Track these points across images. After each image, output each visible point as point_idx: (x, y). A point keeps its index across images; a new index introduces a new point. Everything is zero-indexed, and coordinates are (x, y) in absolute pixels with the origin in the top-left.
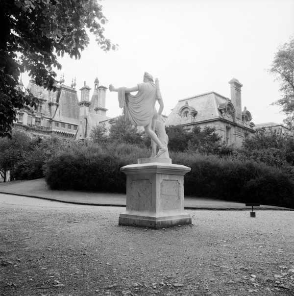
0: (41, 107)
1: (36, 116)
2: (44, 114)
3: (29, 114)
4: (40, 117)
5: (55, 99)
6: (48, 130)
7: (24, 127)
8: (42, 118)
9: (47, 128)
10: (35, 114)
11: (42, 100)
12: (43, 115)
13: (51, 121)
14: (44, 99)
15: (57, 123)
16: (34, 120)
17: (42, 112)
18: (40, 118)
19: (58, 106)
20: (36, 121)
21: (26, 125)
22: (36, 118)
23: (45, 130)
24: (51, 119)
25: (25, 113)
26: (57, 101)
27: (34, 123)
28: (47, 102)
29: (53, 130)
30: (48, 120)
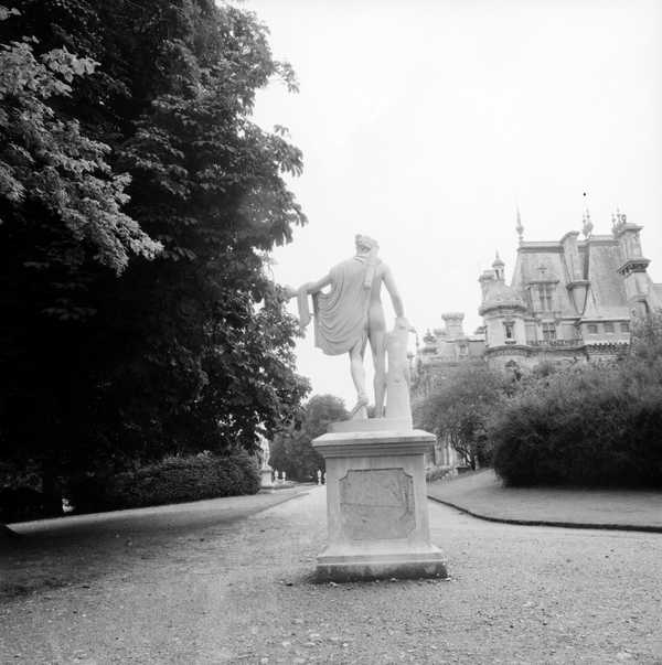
0: (549, 298)
1: (544, 321)
2: (560, 313)
3: (526, 320)
4: (552, 320)
5: (579, 272)
6: (574, 346)
7: (522, 349)
8: (557, 322)
9: (572, 342)
10: (539, 316)
11: (549, 283)
12: (557, 316)
13: (578, 323)
14: (553, 280)
15: (593, 325)
16: (540, 329)
17: (555, 307)
18: (551, 324)
19: (587, 286)
20: (544, 332)
21: (525, 344)
22: (545, 324)
23: (569, 347)
24: (578, 319)
25: (517, 320)
26: (586, 277)
27: (541, 337)
28: (563, 283)
29: (587, 343)
30: (573, 322)
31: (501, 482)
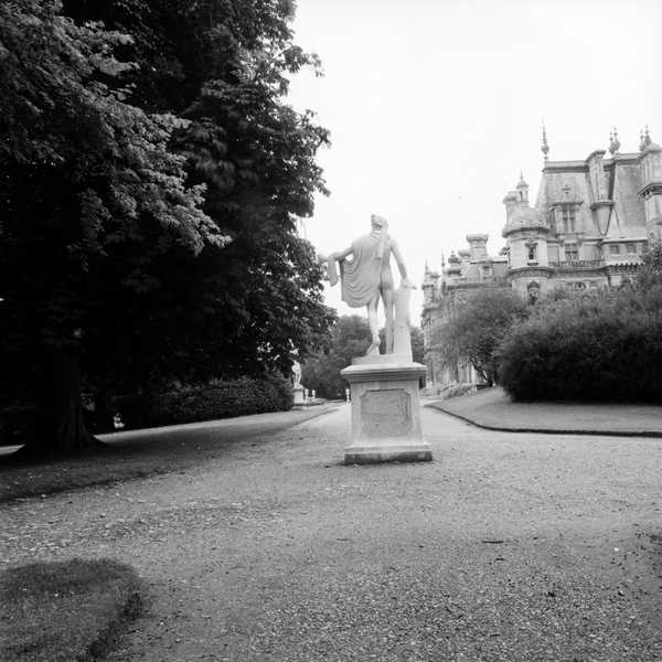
0: (572, 219)
1: (567, 242)
2: (582, 234)
3: (548, 242)
4: (574, 241)
5: (604, 192)
6: (596, 267)
7: (543, 270)
8: (580, 242)
9: (593, 263)
10: (561, 237)
11: (574, 204)
12: (580, 237)
13: (600, 244)
14: (577, 200)
15: (615, 246)
16: (562, 250)
17: (578, 229)
18: (574, 245)
19: (611, 206)
20: (567, 253)
21: (547, 265)
22: (568, 245)
23: (590, 267)
24: (601, 240)
25: (539, 242)
26: (610, 197)
27: (563, 258)
28: (588, 203)
29: (608, 263)
30: (595, 243)
31: (508, 398)
